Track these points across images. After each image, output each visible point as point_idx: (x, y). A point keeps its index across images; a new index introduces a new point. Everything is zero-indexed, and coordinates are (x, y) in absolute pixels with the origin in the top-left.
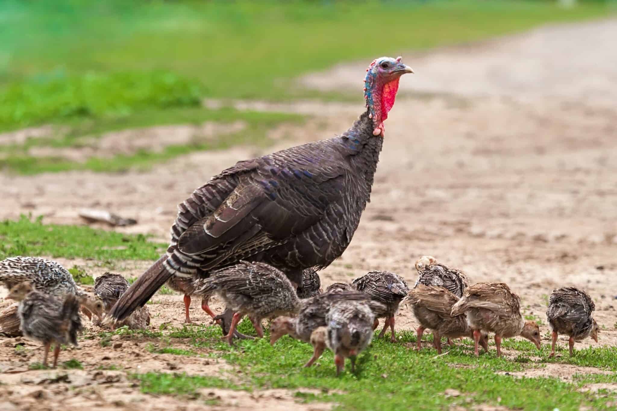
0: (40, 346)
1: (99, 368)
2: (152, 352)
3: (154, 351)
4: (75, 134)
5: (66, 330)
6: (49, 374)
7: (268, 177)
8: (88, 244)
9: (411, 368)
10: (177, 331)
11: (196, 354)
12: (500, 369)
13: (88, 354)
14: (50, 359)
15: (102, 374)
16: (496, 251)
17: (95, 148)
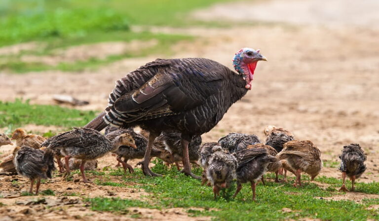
0: (28, 181)
1: (65, 195)
2: (98, 185)
3: (99, 184)
4: (50, 48)
5: (45, 171)
6: (34, 198)
7: (176, 71)
8: (58, 117)
9: (261, 195)
10: (114, 172)
11: (126, 185)
12: (317, 196)
13: (58, 186)
14: (34, 189)
15: (67, 198)
16: (314, 121)
17: (63, 57)
